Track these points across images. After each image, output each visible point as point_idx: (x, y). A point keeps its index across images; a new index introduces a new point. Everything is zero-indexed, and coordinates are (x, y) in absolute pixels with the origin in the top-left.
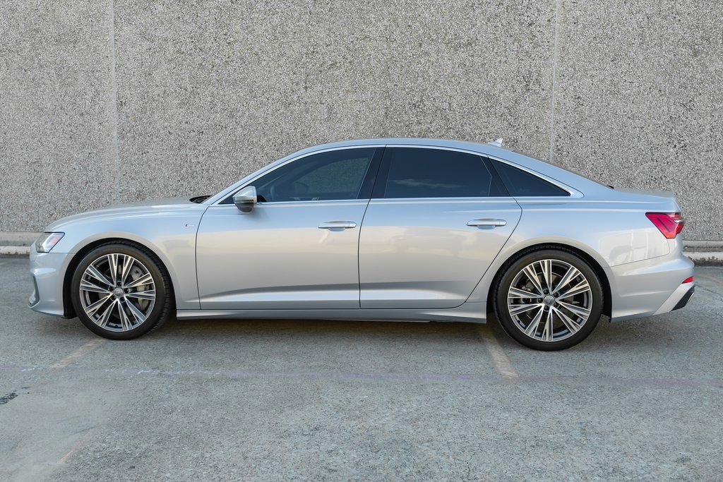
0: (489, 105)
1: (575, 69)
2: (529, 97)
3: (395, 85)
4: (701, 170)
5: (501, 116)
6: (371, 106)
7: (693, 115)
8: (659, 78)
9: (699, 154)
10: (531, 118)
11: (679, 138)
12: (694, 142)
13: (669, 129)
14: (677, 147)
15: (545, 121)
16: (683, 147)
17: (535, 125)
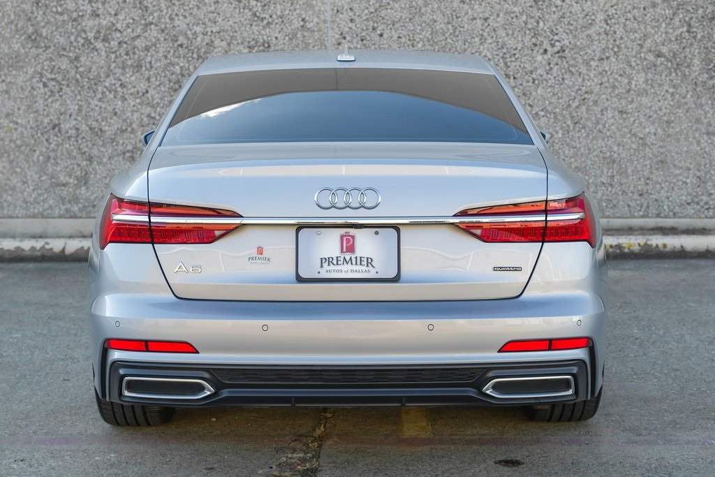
4: (592, 92)
9: (587, 63)
10: (292, 4)
11: (551, 37)
12: (578, 43)
13: (533, 20)
14: (549, 53)
15: (317, 9)
16: (558, 52)
17: (300, 15)
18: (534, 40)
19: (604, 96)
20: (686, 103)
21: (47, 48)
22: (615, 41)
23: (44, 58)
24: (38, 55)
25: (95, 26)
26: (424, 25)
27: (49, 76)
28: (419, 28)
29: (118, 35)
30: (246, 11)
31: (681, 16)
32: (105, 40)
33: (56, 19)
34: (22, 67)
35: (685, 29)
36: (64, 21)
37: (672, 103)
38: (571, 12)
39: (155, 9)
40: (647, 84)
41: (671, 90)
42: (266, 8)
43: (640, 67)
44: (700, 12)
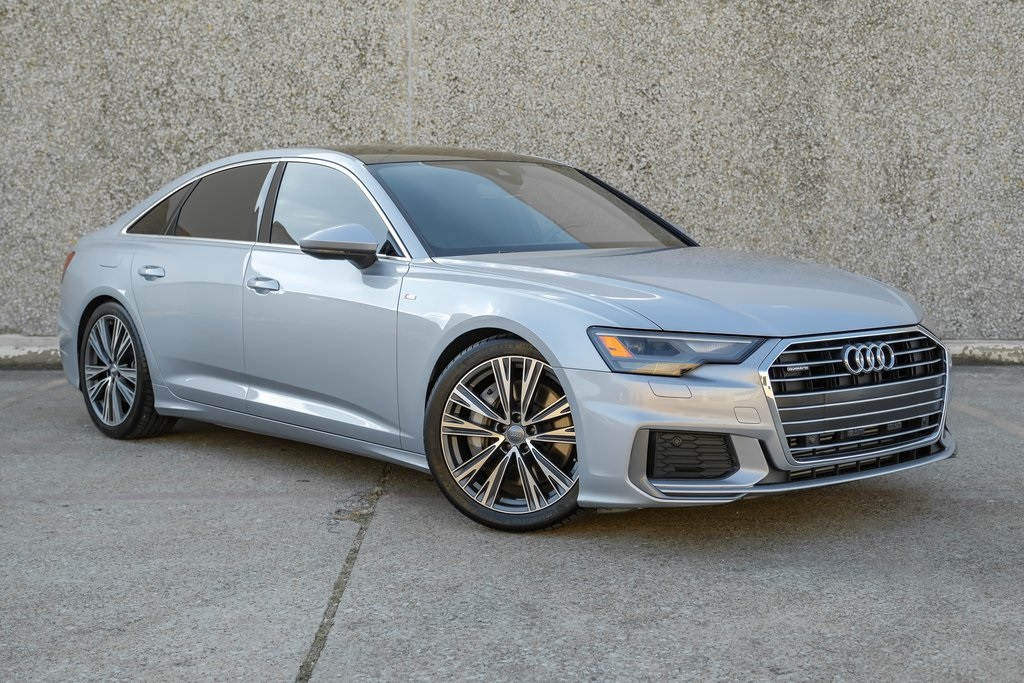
0: (294, 91)
1: (446, 27)
2: (366, 77)
3: (118, 54)
4: (678, 209)
5: (317, 112)
6: (75, 93)
7: (658, 110)
8: (596, 45)
9: (673, 180)
10: (372, 116)
11: (637, 152)
12: (664, 159)
13: (618, 135)
14: (635, 169)
15: (397, 121)
16: (644, 168)
17: (380, 127)
18: (619, 156)
19: (691, 214)
20: (773, 221)
21: (115, 158)
22: (701, 157)
23: (111, 169)
24: (105, 166)
25: (166, 136)
26: (507, 139)
27: (117, 187)
28: (503, 142)
29: (190, 145)
30: (324, 122)
31: (768, 132)
32: (177, 151)
33: (124, 129)
34: (88, 178)
35: (772, 146)
36: (133, 130)
37: (759, 221)
38: (657, 127)
39: (230, 119)
40: (734, 202)
41: (758, 208)
42: (345, 119)
43: (727, 184)
44: (787, 128)
